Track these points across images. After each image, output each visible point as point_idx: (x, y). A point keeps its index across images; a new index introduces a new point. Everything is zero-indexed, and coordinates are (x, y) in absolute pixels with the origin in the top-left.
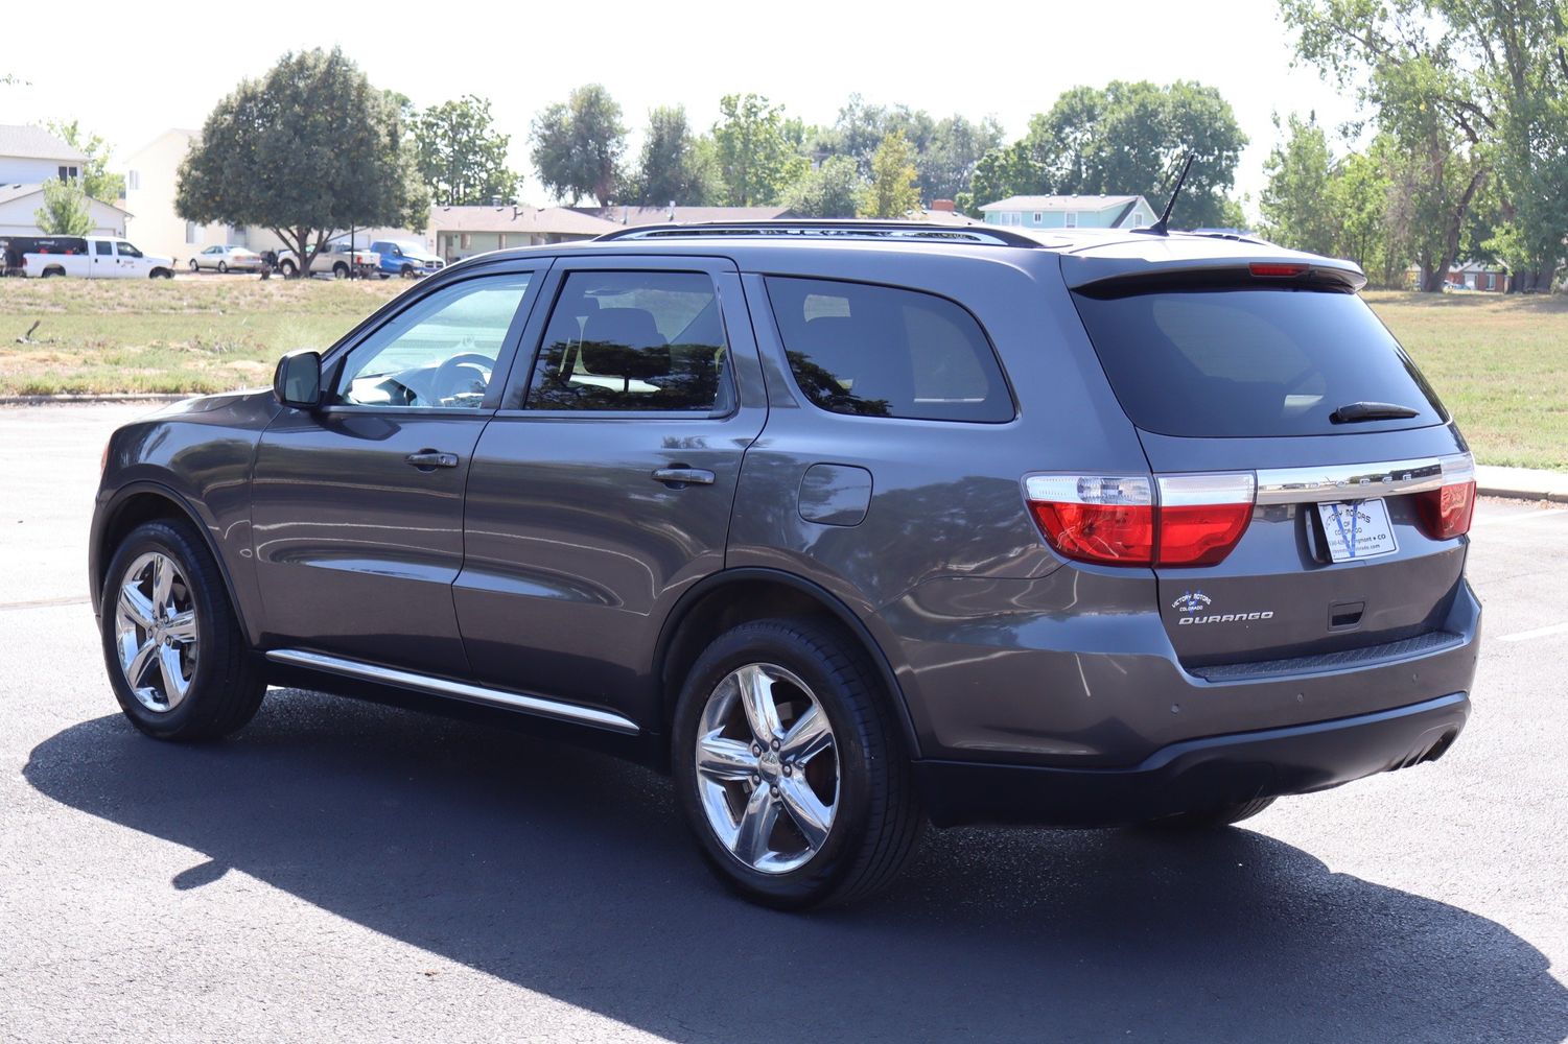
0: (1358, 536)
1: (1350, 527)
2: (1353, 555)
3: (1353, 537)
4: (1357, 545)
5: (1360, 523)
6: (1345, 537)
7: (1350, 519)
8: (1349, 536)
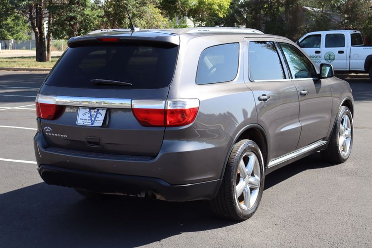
0: (97, 119)
1: (95, 116)
2: (92, 124)
3: (95, 119)
4: (95, 122)
5: (98, 115)
6: (91, 119)
7: (95, 114)
8: (93, 119)
